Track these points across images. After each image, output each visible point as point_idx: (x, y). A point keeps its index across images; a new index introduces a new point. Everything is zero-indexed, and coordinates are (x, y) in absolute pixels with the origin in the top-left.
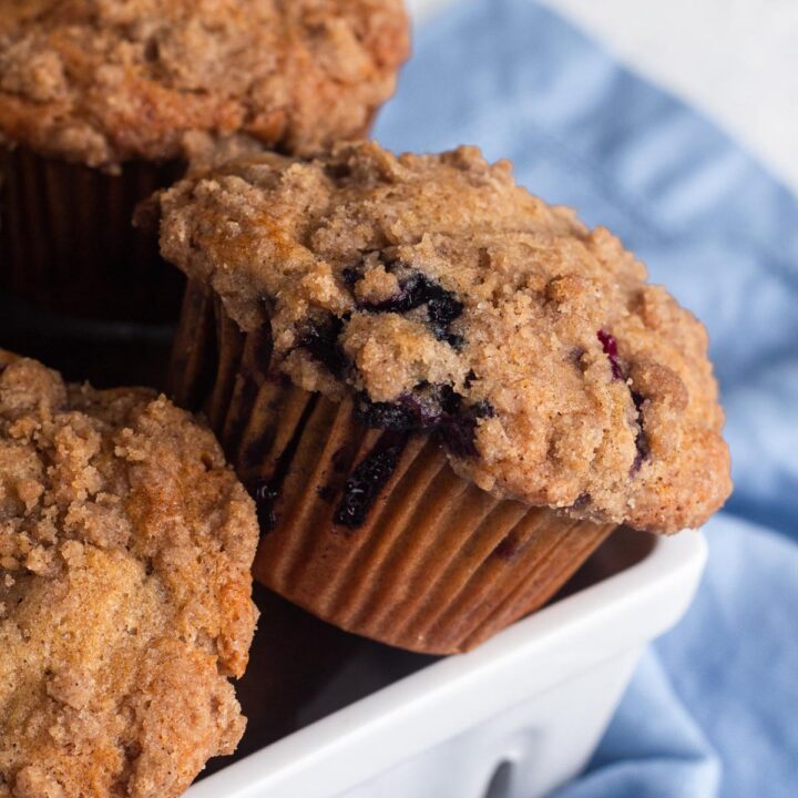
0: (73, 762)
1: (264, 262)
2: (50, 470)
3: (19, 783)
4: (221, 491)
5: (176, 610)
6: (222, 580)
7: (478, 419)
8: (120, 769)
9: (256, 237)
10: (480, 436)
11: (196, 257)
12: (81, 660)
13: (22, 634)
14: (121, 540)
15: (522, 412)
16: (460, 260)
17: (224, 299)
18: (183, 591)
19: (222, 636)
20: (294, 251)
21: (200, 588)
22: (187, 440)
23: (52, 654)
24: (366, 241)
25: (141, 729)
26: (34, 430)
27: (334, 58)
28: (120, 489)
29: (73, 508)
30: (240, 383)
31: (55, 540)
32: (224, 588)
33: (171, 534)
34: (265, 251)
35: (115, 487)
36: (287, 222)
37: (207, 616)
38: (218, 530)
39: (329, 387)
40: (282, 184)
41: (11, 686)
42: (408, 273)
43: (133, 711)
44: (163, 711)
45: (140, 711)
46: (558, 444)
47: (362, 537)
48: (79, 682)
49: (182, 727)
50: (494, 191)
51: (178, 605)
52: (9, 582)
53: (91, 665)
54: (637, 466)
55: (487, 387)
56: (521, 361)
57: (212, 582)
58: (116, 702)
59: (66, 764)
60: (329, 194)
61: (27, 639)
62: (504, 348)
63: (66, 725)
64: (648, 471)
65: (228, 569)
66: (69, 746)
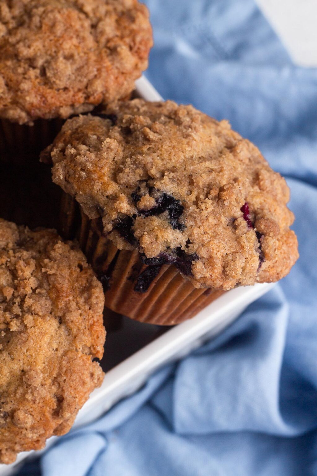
0: (36, 406)
1: (97, 192)
2: (16, 281)
3: (15, 418)
4: (87, 281)
5: (73, 338)
6: (91, 322)
7: (192, 261)
8: (55, 407)
9: (93, 180)
10: (194, 270)
11: (68, 186)
12: (36, 365)
13: (11, 357)
14: (47, 311)
15: (211, 257)
16: (181, 183)
17: (81, 205)
18: (75, 330)
19: (93, 346)
20: (110, 186)
21: (82, 327)
22: (71, 258)
23: (24, 364)
24: (140, 176)
25: (63, 390)
26: (7, 261)
27: (121, 64)
28: (45, 286)
29: (27, 299)
30: (91, 233)
31: (21, 314)
32: (92, 326)
33: (68, 306)
34: (97, 186)
35: (43, 284)
36: (106, 170)
37: (86, 339)
38: (88, 300)
39: (128, 247)
40: (102, 147)
41: (8, 378)
42: (159, 194)
43: (59, 384)
44: (71, 383)
45: (62, 383)
46: (227, 269)
47: (146, 295)
48: (36, 377)
49: (80, 388)
50: (194, 139)
51: (73, 336)
52: (3, 334)
53: (39, 367)
54: (260, 265)
55: (196, 247)
56: (209, 232)
57: (87, 323)
58: (52, 380)
59: (33, 407)
60: (123, 149)
61: (13, 359)
62: (202, 228)
63: (32, 393)
64: (265, 265)
65: (93, 317)
66: (34, 401)
